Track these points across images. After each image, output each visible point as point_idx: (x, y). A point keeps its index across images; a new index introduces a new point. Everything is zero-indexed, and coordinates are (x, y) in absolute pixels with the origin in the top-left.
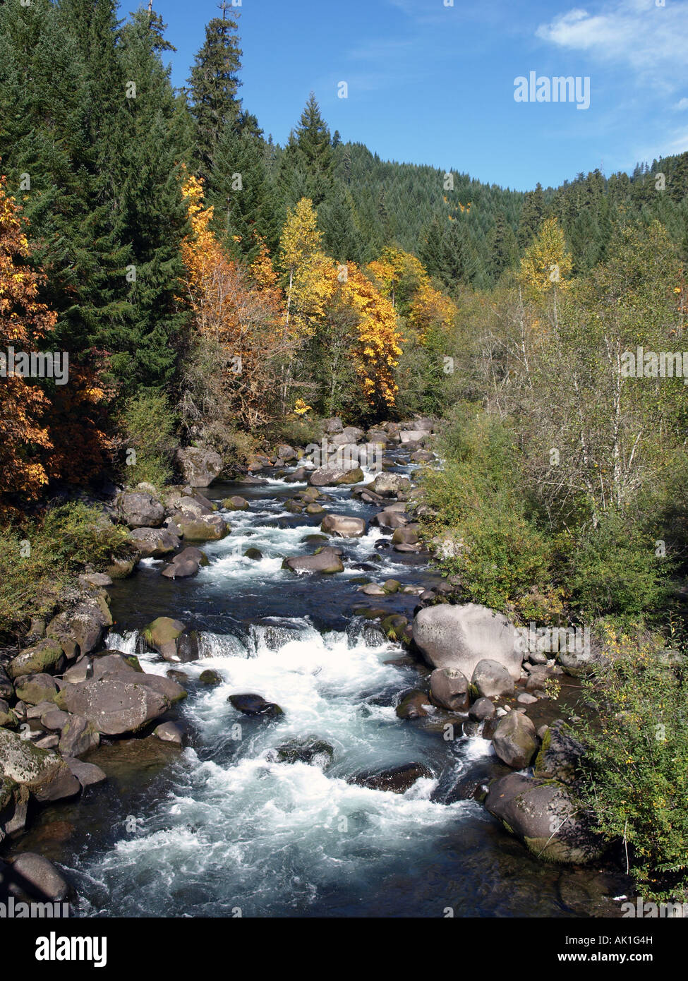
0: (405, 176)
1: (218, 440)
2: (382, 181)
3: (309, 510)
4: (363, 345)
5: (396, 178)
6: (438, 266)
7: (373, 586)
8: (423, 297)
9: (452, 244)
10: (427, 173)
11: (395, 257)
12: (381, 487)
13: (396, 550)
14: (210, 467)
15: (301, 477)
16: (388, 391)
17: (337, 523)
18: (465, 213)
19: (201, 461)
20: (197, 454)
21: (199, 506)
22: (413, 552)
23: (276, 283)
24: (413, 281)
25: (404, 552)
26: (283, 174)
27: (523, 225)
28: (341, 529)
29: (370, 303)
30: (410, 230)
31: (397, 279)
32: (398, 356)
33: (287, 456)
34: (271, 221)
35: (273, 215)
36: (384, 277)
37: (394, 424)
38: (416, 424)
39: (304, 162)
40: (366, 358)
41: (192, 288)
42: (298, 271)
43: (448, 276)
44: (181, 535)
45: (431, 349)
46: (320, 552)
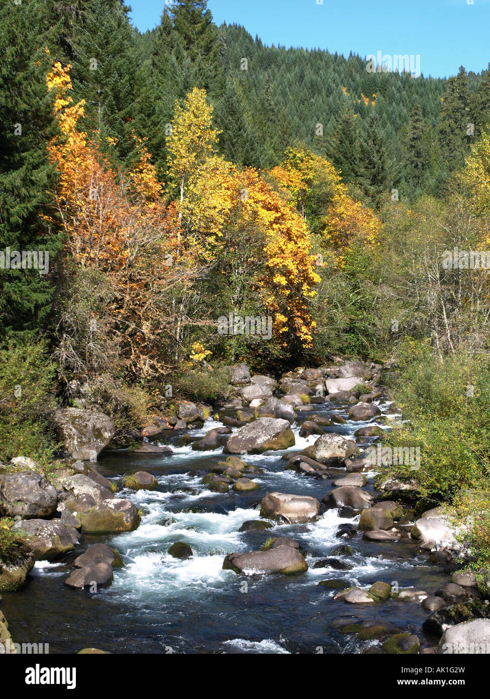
0: (295, 63)
1: (107, 398)
2: (265, 69)
3: (238, 487)
4: (272, 271)
5: (283, 67)
6: (353, 170)
7: (358, 592)
8: (340, 210)
9: (370, 142)
10: (321, 60)
11: (302, 161)
12: (324, 453)
13: (367, 539)
14: (98, 433)
15: (214, 443)
16: (304, 329)
17: (282, 504)
18: (370, 105)
19: (86, 426)
20: (80, 417)
21: (97, 487)
22: (391, 541)
23: (161, 195)
24: (326, 190)
25: (378, 541)
26: (156, 61)
27: (444, 119)
28: (288, 512)
29: (277, 219)
30: (303, 129)
31: (306, 187)
32: (314, 283)
33: (190, 415)
34: (153, 118)
35: (154, 110)
36: (288, 187)
37: (313, 370)
38: (342, 369)
39: (181, 46)
40: (276, 287)
41: (63, 203)
42: (191, 180)
43: (366, 183)
44: (79, 526)
45: (353, 275)
46: (271, 547)
